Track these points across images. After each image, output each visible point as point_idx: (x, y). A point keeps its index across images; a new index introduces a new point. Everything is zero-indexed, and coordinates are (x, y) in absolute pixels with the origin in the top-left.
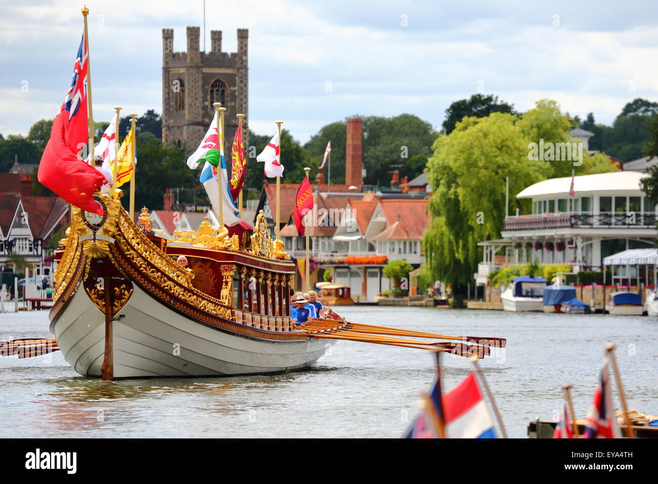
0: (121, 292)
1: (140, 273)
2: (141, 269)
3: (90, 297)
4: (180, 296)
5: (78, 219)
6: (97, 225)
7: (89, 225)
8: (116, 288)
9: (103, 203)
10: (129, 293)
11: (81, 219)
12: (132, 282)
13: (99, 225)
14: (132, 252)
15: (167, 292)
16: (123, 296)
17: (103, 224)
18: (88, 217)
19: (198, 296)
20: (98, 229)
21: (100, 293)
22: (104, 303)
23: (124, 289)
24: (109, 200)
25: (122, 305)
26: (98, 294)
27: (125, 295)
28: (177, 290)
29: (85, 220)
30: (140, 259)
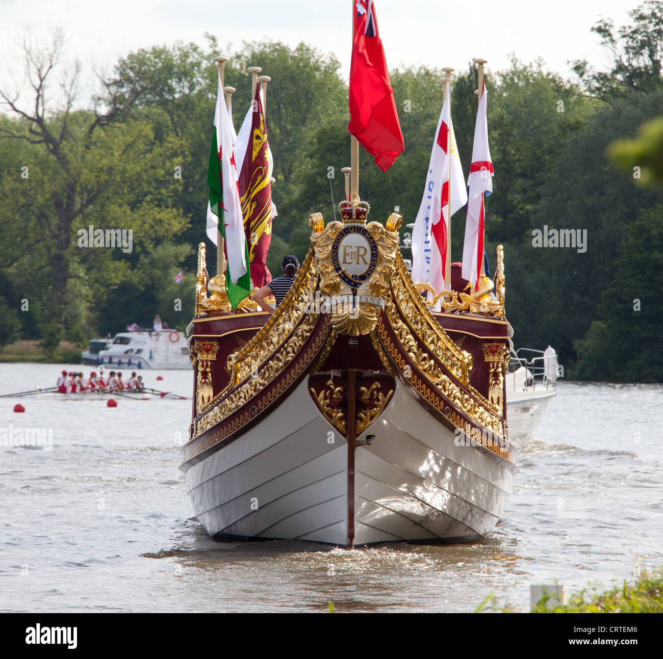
0: (372, 394)
3: (317, 404)
5: (326, 267)
6: (360, 276)
7: (344, 277)
8: (363, 388)
9: (372, 238)
10: (385, 397)
11: (331, 268)
12: (396, 377)
13: (363, 277)
14: (400, 324)
15: (440, 394)
16: (376, 403)
17: (369, 275)
18: (345, 262)
20: (360, 284)
21: (334, 396)
22: (340, 415)
24: (382, 233)
25: (373, 417)
26: (332, 399)
27: (378, 400)
28: (452, 391)
29: (338, 269)
30: (409, 336)
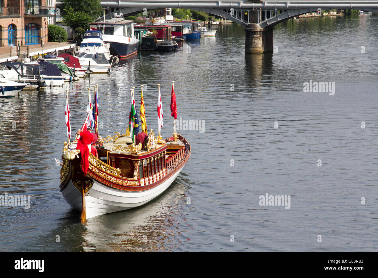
0: (88, 183)
1: (96, 175)
2: (97, 173)
3: (75, 185)
4: (115, 182)
8: (86, 182)
10: (91, 183)
12: (93, 179)
14: (92, 166)
15: (109, 181)
16: (89, 185)
19: (123, 180)
23: (90, 182)
25: (89, 189)
26: (78, 184)
28: (113, 179)
30: (96, 169)
